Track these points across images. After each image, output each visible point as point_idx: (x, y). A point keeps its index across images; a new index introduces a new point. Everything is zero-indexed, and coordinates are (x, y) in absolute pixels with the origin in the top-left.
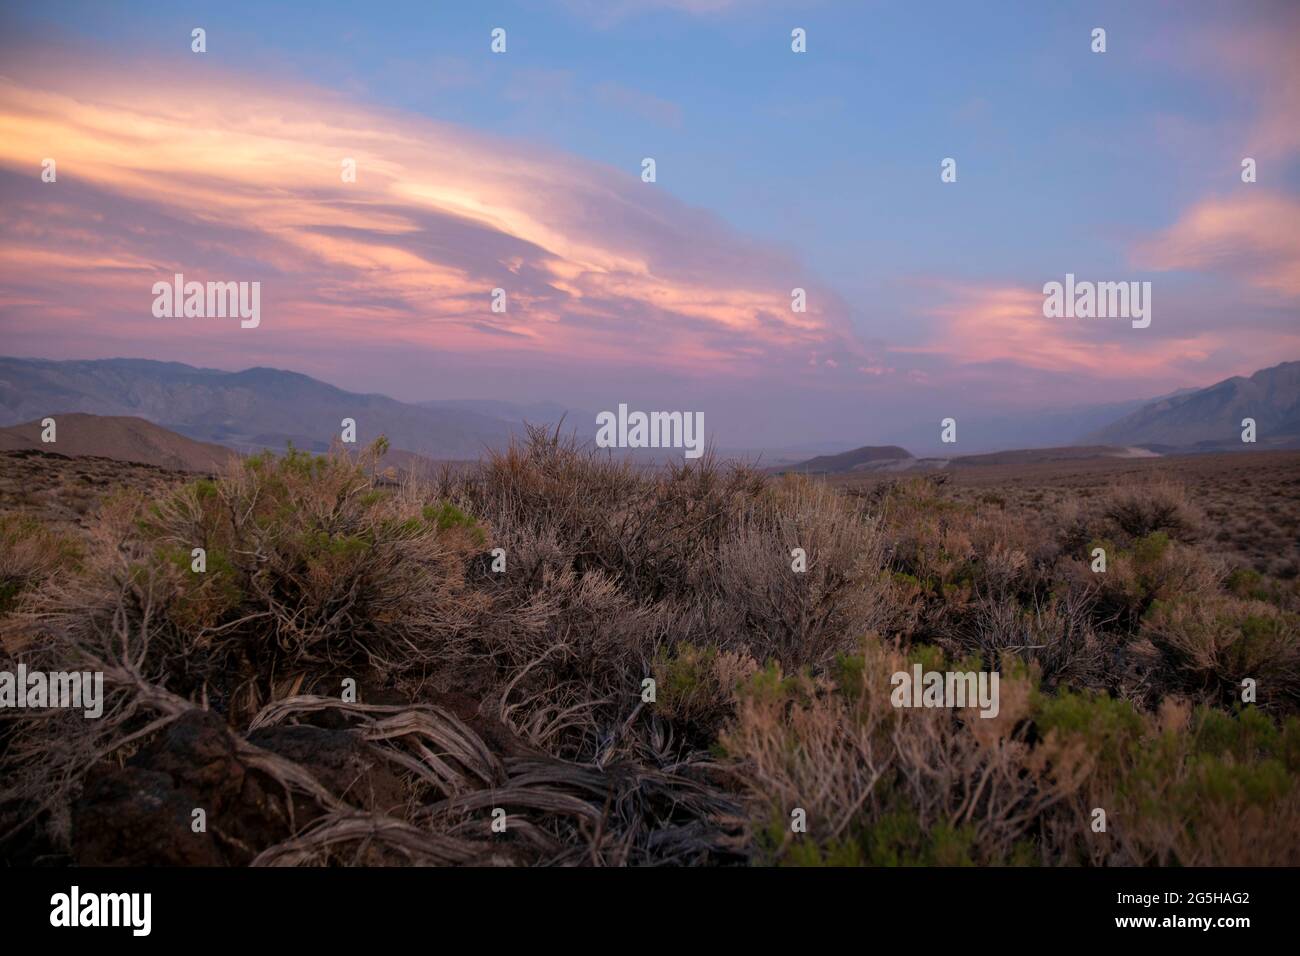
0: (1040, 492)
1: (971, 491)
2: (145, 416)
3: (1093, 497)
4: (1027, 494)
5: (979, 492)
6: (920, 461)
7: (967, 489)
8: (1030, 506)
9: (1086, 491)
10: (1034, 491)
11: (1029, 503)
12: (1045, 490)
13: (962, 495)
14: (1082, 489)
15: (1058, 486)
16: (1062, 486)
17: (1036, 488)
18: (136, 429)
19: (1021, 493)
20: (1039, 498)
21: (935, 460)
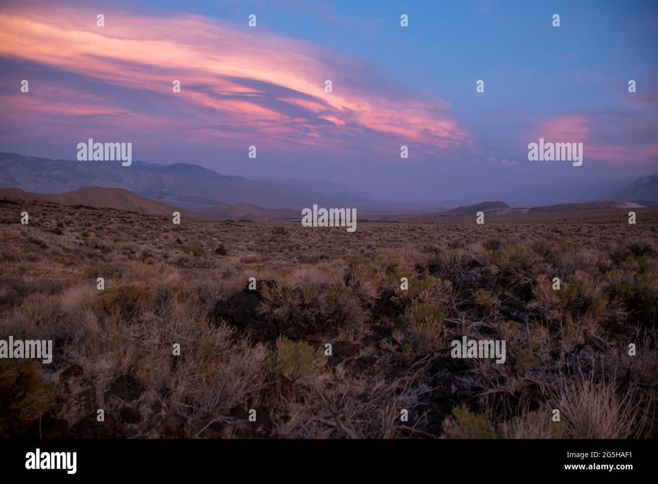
0: (580, 226)
1: (543, 226)
2: (125, 188)
3: (608, 230)
4: (572, 227)
5: (547, 227)
6: (512, 209)
7: (540, 225)
8: (575, 234)
9: (604, 226)
10: (576, 226)
11: (574, 232)
12: (581, 226)
13: (538, 228)
14: (602, 225)
15: (588, 223)
16: (590, 223)
17: (577, 224)
18: (122, 194)
19: (569, 227)
20: (579, 230)
21: (522, 208)
